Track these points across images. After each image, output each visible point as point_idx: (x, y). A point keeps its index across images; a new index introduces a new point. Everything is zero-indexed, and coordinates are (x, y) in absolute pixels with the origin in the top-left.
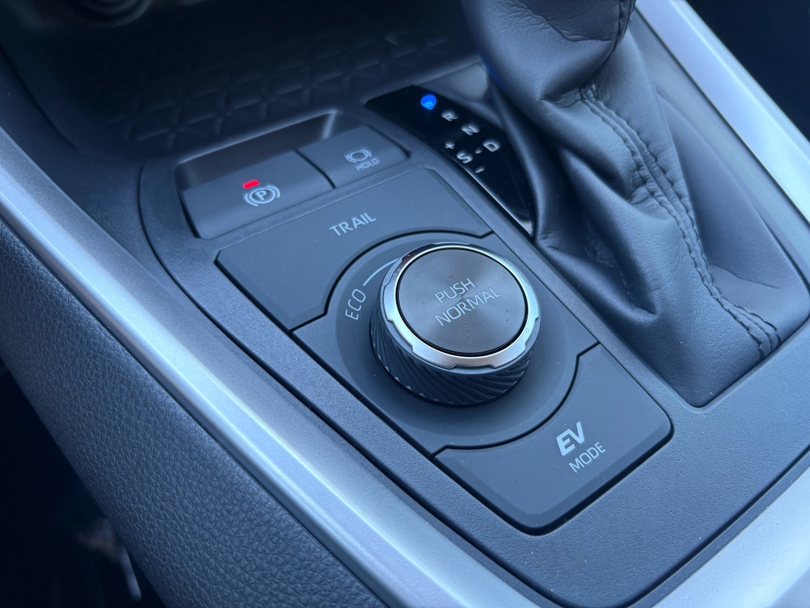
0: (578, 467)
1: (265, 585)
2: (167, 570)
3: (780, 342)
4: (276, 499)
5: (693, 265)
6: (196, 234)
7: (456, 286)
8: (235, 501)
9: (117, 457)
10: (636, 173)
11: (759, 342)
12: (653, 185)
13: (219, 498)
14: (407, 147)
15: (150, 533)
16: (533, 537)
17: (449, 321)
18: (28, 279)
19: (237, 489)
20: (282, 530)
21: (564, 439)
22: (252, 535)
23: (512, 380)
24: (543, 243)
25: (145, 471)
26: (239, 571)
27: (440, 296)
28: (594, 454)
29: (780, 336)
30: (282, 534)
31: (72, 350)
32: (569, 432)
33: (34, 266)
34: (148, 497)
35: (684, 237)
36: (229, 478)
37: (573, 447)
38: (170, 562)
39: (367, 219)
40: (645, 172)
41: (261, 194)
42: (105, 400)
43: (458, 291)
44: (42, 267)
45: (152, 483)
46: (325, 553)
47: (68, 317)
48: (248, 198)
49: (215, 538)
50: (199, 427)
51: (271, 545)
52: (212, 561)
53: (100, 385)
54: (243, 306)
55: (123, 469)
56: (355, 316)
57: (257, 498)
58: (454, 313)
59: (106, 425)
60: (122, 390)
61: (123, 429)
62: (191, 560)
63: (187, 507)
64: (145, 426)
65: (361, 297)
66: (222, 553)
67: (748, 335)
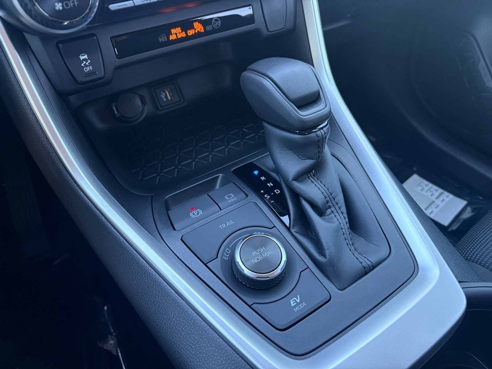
0: (297, 310)
1: (199, 345)
2: (168, 341)
3: (373, 267)
4: (202, 318)
5: (344, 239)
6: (174, 229)
7: (259, 250)
8: (189, 319)
9: (152, 305)
10: (327, 204)
11: (365, 268)
12: (333, 209)
13: (185, 318)
14: (247, 193)
15: (162, 329)
16: (280, 332)
17: (256, 262)
18: (123, 247)
19: (190, 315)
20: (204, 328)
21: (293, 301)
22: (195, 330)
23: (277, 281)
24: (293, 231)
25: (161, 310)
26: (190, 340)
27: (254, 253)
28: (303, 306)
29: (374, 265)
30: (203, 329)
31: (137, 271)
32: (295, 298)
33: (124, 243)
34: (162, 318)
35: (342, 229)
36: (188, 312)
37: (296, 303)
38: (169, 338)
39: (231, 222)
40: (330, 204)
41: (196, 213)
42: (148, 287)
43: (260, 252)
44: (127, 243)
45: (163, 313)
46: (216, 335)
47: (136, 260)
48: (191, 214)
49: (183, 330)
50: (178, 296)
51: (200, 333)
52: (182, 338)
53: (146, 282)
54: (190, 255)
55: (154, 309)
56: (227, 258)
57: (196, 318)
58: (258, 259)
59: (148, 295)
60: (153, 284)
61: (154, 296)
62: (176, 337)
63: (175, 321)
64: (161, 296)
65: (229, 251)
66: (185, 335)
67: (361, 265)
